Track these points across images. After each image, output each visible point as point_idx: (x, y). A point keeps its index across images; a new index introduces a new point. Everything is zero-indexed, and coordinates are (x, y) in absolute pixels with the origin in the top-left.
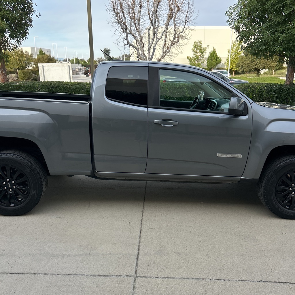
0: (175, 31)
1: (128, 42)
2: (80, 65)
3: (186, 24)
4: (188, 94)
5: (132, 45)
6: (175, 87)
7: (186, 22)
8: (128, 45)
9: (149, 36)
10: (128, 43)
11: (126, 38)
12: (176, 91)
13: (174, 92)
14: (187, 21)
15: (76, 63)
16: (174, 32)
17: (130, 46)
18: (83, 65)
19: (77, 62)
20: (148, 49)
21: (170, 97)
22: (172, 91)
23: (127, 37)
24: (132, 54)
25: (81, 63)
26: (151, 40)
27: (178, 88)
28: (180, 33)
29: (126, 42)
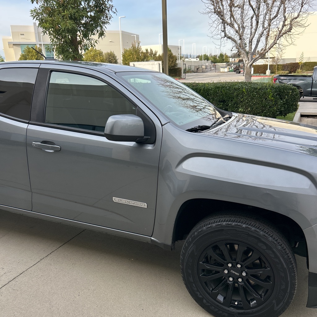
0: (285, 17)
1: (225, 34)
2: (210, 61)
3: (302, 6)
4: (271, 97)
5: (229, 38)
6: (255, 88)
7: (302, 5)
8: (226, 38)
9: (251, 25)
10: (225, 36)
11: (223, 30)
12: (256, 93)
13: (253, 95)
14: (304, 3)
15: (204, 60)
16: (283, 19)
17: (228, 39)
18: (212, 62)
19: (206, 59)
20: (249, 41)
21: (248, 101)
22: (251, 93)
23: (225, 28)
24: (232, 48)
25: (211, 59)
26: (253, 31)
27: (258, 89)
28: (294, 19)
29: (223, 34)
